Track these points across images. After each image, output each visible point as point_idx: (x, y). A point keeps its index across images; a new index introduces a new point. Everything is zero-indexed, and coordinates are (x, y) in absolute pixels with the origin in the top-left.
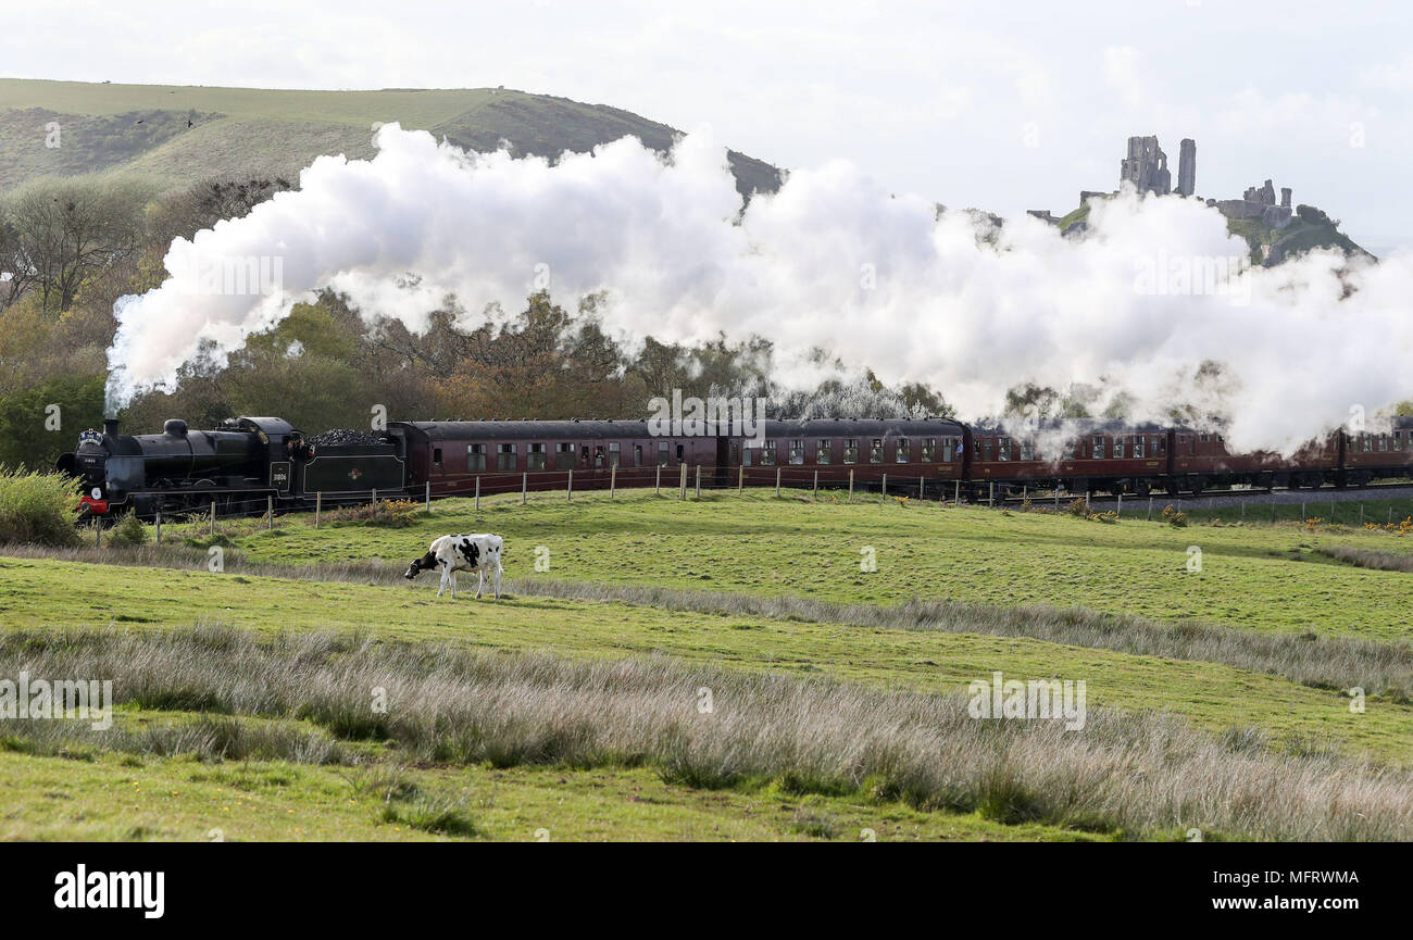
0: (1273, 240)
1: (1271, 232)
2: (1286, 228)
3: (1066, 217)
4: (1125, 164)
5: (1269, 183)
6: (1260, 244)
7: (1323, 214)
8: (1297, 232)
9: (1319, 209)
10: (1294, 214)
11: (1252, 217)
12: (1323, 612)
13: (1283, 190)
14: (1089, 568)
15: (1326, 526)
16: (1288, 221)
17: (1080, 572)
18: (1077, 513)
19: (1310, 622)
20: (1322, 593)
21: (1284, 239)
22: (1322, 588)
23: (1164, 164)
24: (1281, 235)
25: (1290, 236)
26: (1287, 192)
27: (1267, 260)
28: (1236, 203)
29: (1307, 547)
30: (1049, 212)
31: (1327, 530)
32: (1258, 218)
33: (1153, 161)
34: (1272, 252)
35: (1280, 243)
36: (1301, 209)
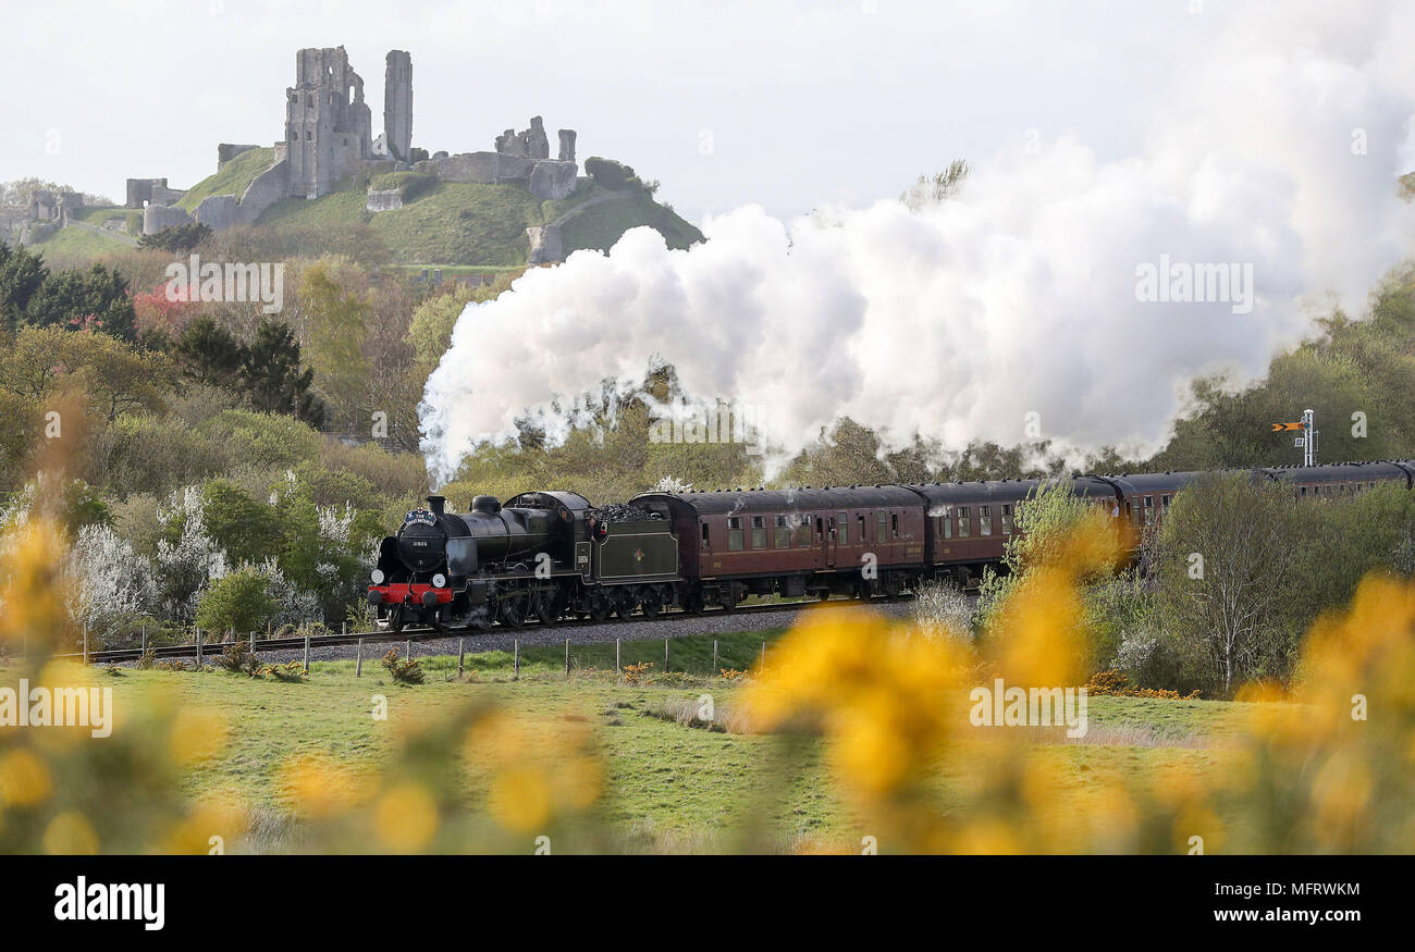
0: (547, 220)
1: (543, 205)
2: (569, 197)
3: (195, 189)
4: (292, 97)
5: (537, 122)
6: (525, 226)
7: (630, 171)
8: (586, 204)
9: (624, 163)
10: (582, 173)
11: (511, 181)
12: (664, 801)
13: (562, 133)
14: (262, 746)
15: (658, 676)
16: (572, 185)
17: (248, 754)
18: (234, 667)
19: (643, 816)
20: (661, 771)
21: (566, 216)
22: (659, 763)
23: (360, 95)
24: (560, 210)
25: (578, 210)
26: (568, 137)
27: (538, 253)
28: (482, 157)
29: (628, 706)
30: (165, 181)
31: (659, 681)
32: (520, 182)
33: (340, 90)
34: (545, 239)
35: (559, 222)
36: (593, 164)
